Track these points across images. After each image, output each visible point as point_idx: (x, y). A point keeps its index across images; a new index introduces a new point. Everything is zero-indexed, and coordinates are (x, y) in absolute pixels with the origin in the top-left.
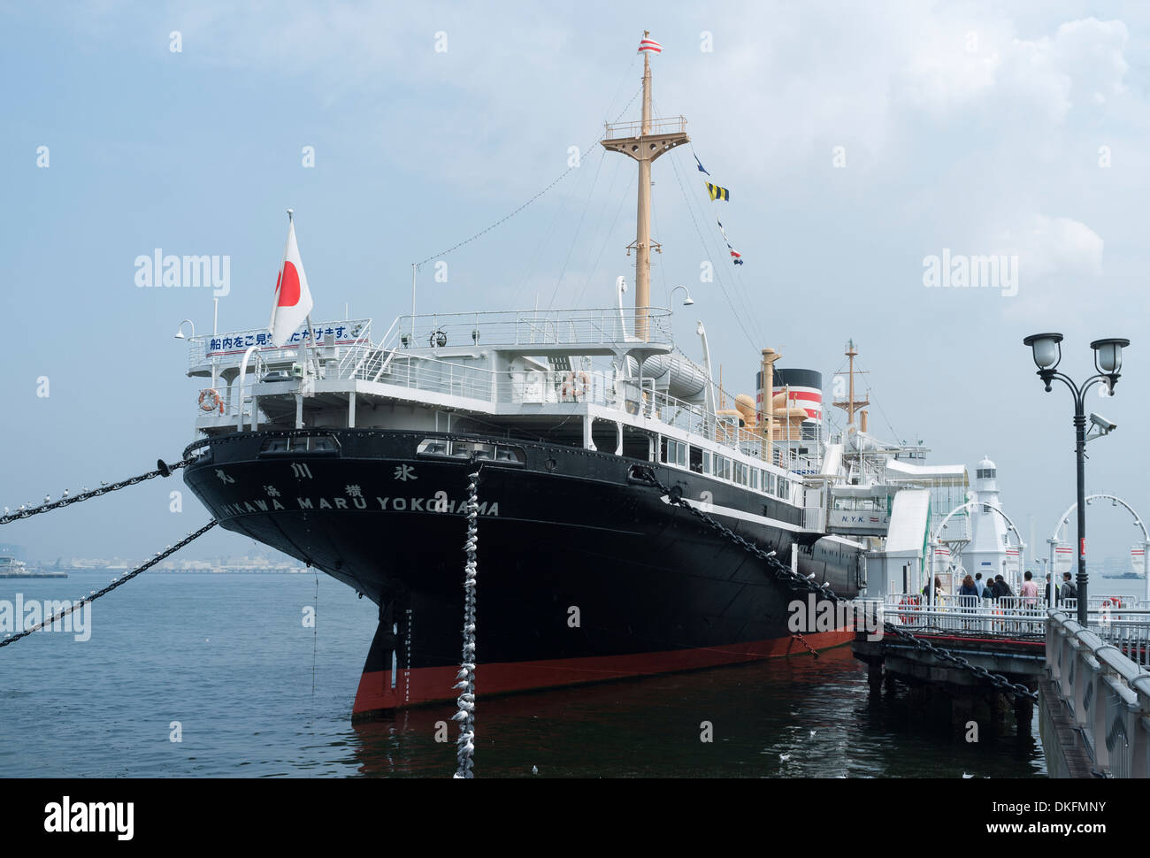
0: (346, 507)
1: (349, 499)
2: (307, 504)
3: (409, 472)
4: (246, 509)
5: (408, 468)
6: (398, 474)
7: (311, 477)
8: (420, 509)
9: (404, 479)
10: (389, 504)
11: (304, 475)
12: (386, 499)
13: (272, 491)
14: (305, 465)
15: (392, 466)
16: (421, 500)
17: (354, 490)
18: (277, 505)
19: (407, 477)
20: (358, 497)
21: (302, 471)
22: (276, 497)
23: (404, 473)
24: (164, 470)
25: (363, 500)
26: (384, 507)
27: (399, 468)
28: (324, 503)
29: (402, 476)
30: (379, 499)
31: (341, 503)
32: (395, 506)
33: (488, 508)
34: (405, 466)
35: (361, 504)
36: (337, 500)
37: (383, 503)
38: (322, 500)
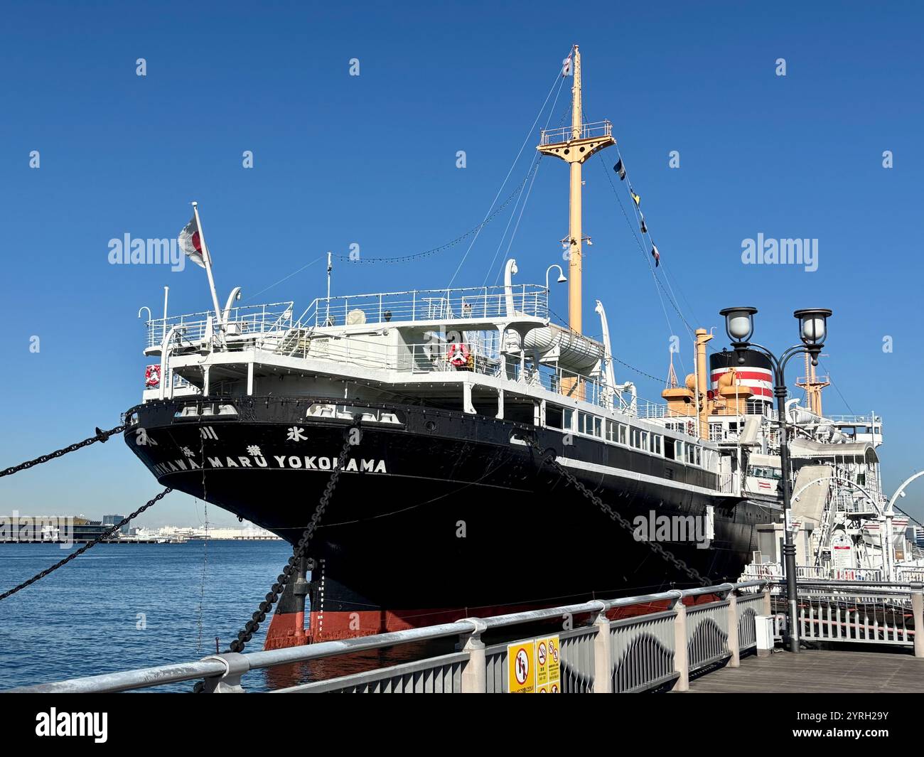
0: (249, 465)
1: (252, 458)
2: (216, 463)
3: (301, 433)
4: (171, 469)
5: (298, 429)
6: (291, 436)
7: (217, 438)
8: (314, 467)
9: (297, 439)
10: (286, 462)
11: (211, 437)
12: (283, 458)
13: (188, 452)
14: (211, 428)
15: (284, 429)
16: (313, 458)
17: (254, 450)
18: (194, 465)
19: (300, 438)
20: (258, 456)
21: (209, 433)
22: (191, 457)
23: (295, 434)
24: (102, 436)
25: (263, 459)
26: (282, 465)
27: (290, 429)
28: (231, 463)
29: (294, 437)
30: (277, 457)
31: (245, 462)
32: (291, 464)
33: (375, 465)
34: (295, 428)
35: (261, 462)
36: (241, 459)
37: (281, 460)
38: (229, 459)
